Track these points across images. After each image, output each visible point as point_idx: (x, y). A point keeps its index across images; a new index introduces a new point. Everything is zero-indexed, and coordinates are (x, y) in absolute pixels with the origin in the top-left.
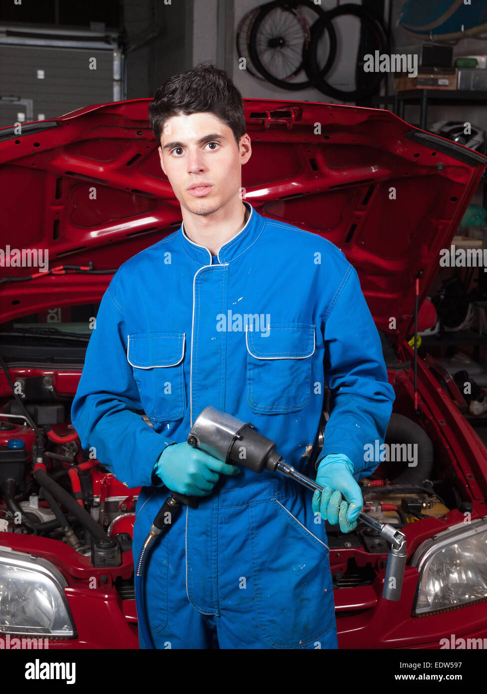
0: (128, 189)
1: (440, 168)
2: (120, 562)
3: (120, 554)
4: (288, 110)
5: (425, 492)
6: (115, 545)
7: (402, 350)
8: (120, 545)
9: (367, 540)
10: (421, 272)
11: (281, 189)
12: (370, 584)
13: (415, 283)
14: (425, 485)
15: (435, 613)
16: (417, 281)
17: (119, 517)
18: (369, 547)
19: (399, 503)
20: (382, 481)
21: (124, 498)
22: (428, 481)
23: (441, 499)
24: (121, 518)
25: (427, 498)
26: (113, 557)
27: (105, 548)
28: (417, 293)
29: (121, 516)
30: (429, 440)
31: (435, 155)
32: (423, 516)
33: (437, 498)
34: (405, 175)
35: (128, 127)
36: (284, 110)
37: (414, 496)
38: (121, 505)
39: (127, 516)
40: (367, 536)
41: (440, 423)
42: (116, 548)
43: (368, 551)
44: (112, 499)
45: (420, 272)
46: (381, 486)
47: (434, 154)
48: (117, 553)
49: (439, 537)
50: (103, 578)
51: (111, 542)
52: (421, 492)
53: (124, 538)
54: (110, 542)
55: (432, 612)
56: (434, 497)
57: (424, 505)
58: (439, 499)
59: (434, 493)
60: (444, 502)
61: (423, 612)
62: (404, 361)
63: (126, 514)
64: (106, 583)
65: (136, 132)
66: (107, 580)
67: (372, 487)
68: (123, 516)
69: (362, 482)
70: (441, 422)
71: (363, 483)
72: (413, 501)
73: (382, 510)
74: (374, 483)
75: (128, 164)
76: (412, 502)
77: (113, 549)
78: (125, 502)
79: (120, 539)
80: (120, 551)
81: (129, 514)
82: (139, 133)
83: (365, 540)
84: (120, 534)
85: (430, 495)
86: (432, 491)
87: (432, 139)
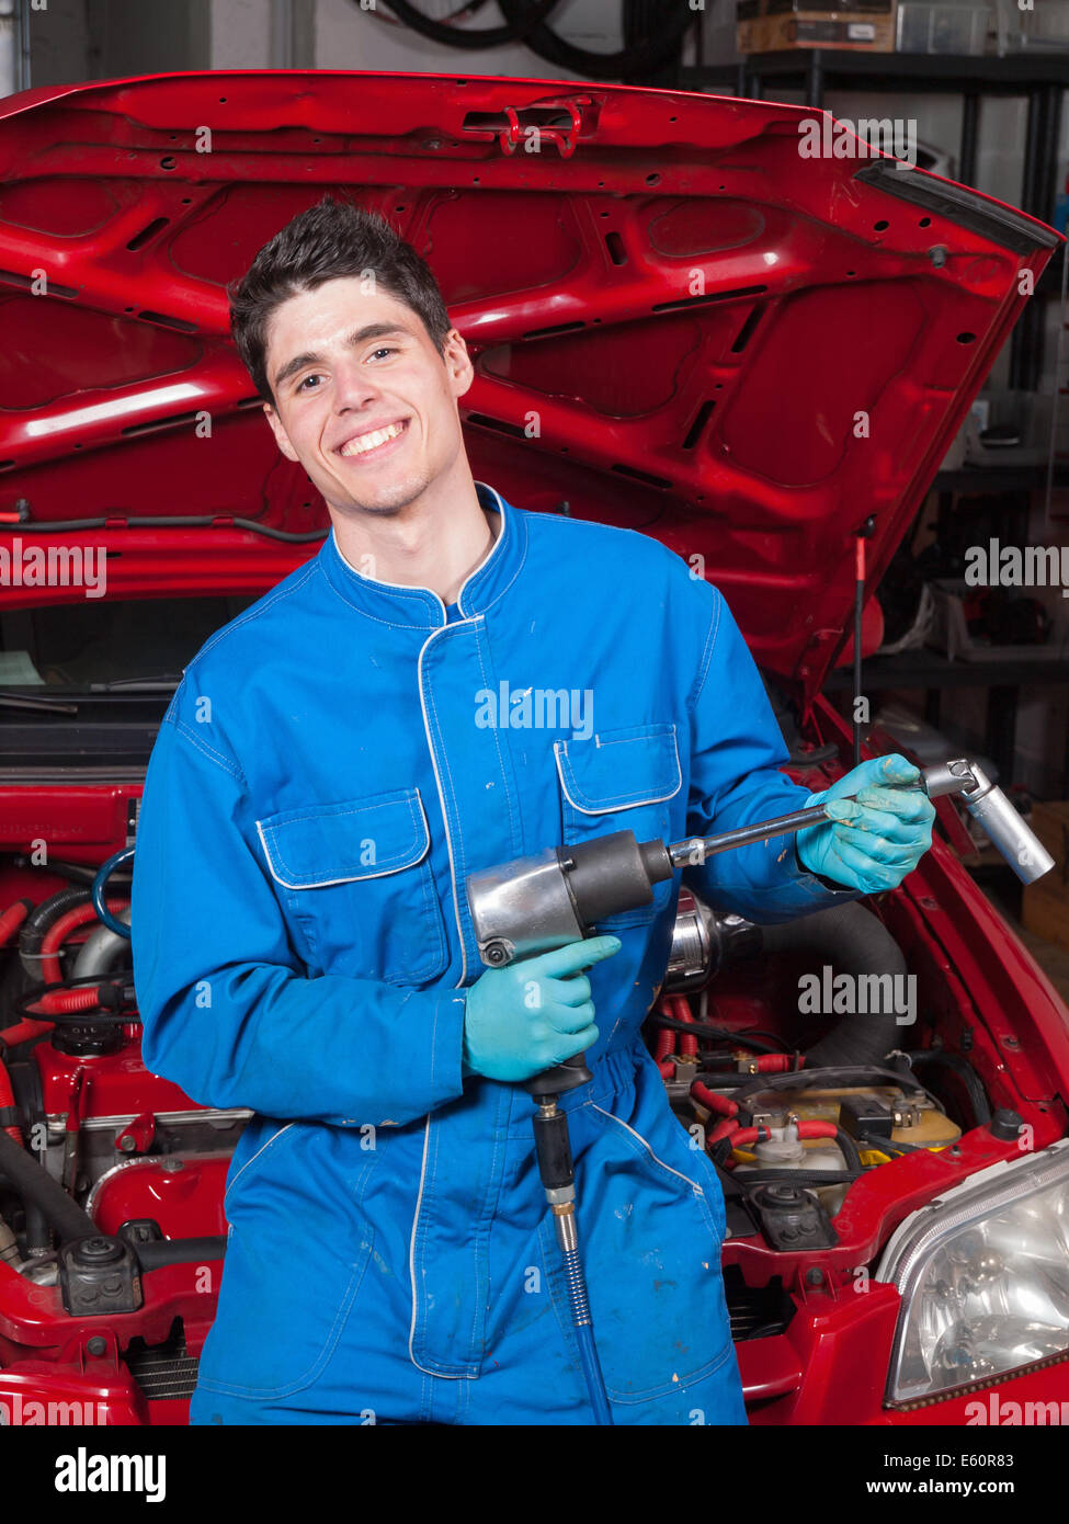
0: (130, 310)
1: (939, 258)
2: (140, 1301)
3: (137, 1279)
4: (563, 107)
5: (892, 1082)
6: (122, 1254)
7: (813, 717)
8: (136, 1255)
9: (770, 1219)
10: (871, 523)
11: (527, 310)
12: (782, 1330)
13: (854, 552)
14: (892, 1064)
15: (941, 1399)
16: (861, 545)
17: (114, 1170)
18: (775, 1233)
19: (835, 1111)
20: (786, 1056)
21: (128, 1119)
22: (899, 1053)
23: (935, 1099)
24: (120, 1172)
25: (903, 1101)
26: (120, 1286)
27: (97, 1264)
28: (861, 576)
29: (120, 1166)
30: (896, 948)
31: (928, 224)
32: (900, 1146)
33: (928, 1097)
34: (849, 276)
35: (139, 146)
36: (553, 106)
37: (866, 1093)
38: (121, 1137)
39: (138, 1165)
40: (768, 1207)
41: (922, 905)
42: (126, 1262)
43: (776, 1248)
44: (97, 1123)
45: (866, 522)
46: (783, 1071)
47: (925, 222)
48: (128, 1275)
49: (947, 1203)
50: (96, 1344)
51: (112, 1247)
52: (883, 1083)
53: (144, 1233)
54: (108, 1248)
55: (935, 1396)
56: (919, 1095)
57: (898, 1117)
58: (933, 1102)
59: (919, 1086)
60: (943, 1109)
61: (914, 1396)
62: (817, 745)
63: (133, 1162)
64: (104, 1355)
65: (159, 160)
66: (105, 1349)
67: (764, 1072)
68: (126, 1166)
69: (735, 1059)
70: (926, 901)
71: (737, 1062)
72: (873, 1108)
73: (800, 1137)
74: (765, 1061)
75: (132, 245)
76: (869, 1112)
77: (119, 1265)
78: (130, 1130)
79: (132, 1237)
80: (136, 1271)
81: (140, 1160)
82: (169, 163)
83: (764, 1217)
84: (132, 1222)
85: (909, 1091)
86: (913, 1081)
87: (923, 183)
